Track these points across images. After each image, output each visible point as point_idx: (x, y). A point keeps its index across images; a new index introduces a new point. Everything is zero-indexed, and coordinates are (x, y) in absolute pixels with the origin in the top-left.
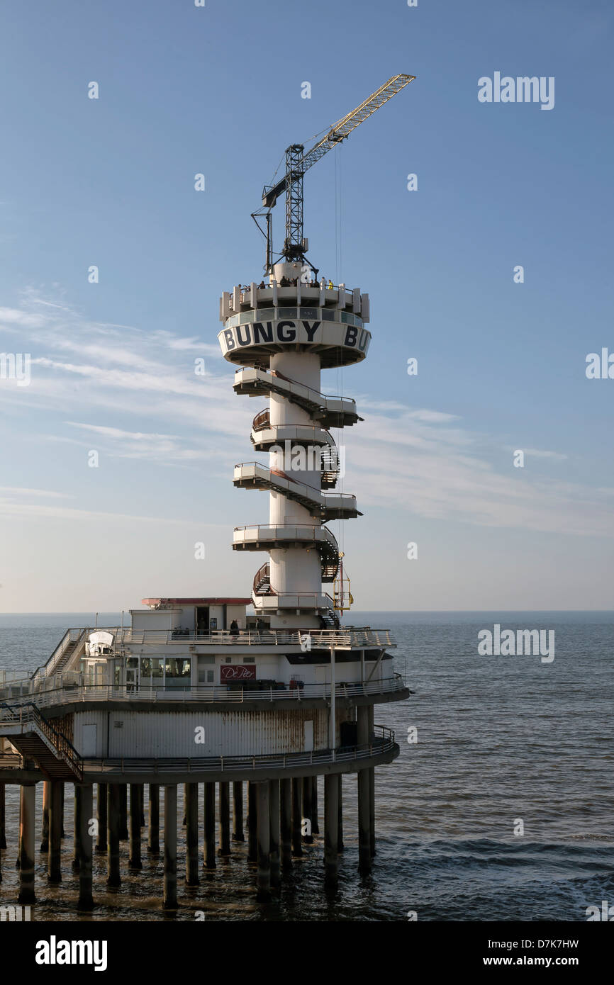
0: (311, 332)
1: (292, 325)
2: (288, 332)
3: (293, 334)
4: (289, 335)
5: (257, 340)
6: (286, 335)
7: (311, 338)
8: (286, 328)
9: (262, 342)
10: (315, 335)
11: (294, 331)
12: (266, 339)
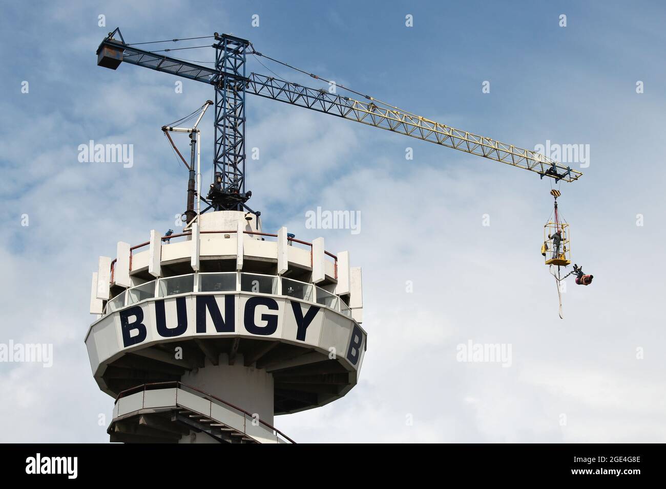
0: (303, 323)
1: (272, 304)
2: (264, 317)
3: (272, 322)
4: (264, 324)
5: (201, 326)
6: (260, 323)
7: (301, 335)
8: (261, 310)
9: (211, 330)
10: (308, 330)
11: (276, 317)
12: (219, 326)
